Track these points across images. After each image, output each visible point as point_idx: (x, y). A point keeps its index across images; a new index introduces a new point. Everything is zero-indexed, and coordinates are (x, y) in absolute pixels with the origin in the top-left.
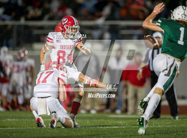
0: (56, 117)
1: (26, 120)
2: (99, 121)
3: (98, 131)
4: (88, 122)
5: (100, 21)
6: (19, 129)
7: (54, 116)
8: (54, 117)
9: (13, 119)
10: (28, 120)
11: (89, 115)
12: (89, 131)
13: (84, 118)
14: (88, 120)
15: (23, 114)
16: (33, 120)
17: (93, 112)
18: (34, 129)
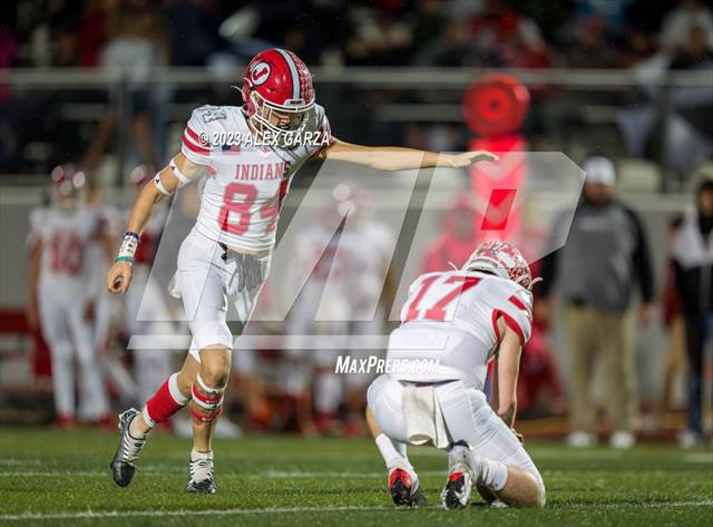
0: (467, 462)
1: (344, 475)
2: (646, 476)
3: (640, 520)
4: (600, 483)
5: (650, 73)
6: (318, 512)
7: (459, 458)
8: (459, 465)
9: (293, 471)
10: (356, 475)
11: (603, 454)
12: (605, 520)
13: (583, 466)
14: (601, 474)
15: (334, 450)
16: (375, 475)
17: (622, 440)
18: (379, 510)
